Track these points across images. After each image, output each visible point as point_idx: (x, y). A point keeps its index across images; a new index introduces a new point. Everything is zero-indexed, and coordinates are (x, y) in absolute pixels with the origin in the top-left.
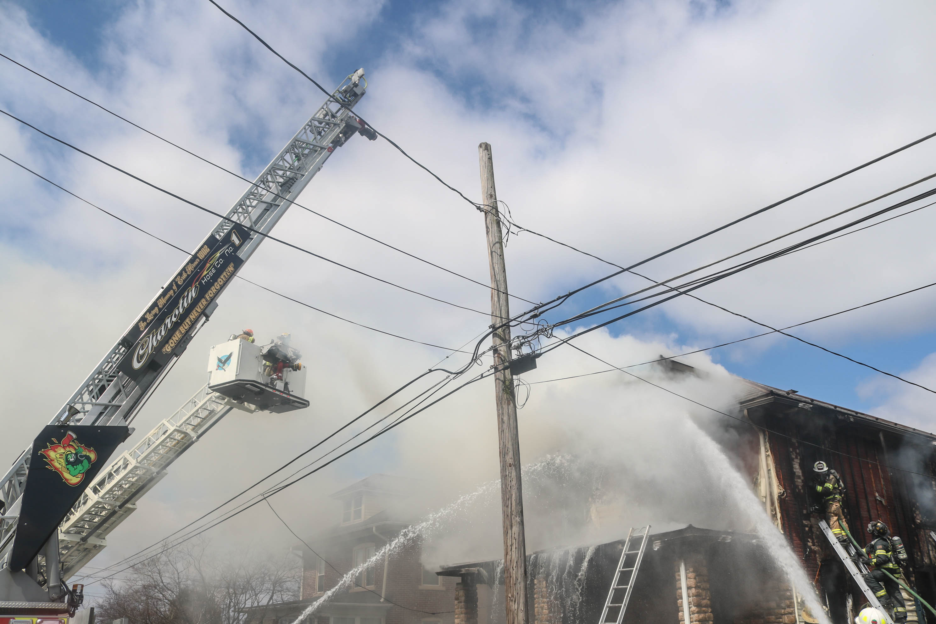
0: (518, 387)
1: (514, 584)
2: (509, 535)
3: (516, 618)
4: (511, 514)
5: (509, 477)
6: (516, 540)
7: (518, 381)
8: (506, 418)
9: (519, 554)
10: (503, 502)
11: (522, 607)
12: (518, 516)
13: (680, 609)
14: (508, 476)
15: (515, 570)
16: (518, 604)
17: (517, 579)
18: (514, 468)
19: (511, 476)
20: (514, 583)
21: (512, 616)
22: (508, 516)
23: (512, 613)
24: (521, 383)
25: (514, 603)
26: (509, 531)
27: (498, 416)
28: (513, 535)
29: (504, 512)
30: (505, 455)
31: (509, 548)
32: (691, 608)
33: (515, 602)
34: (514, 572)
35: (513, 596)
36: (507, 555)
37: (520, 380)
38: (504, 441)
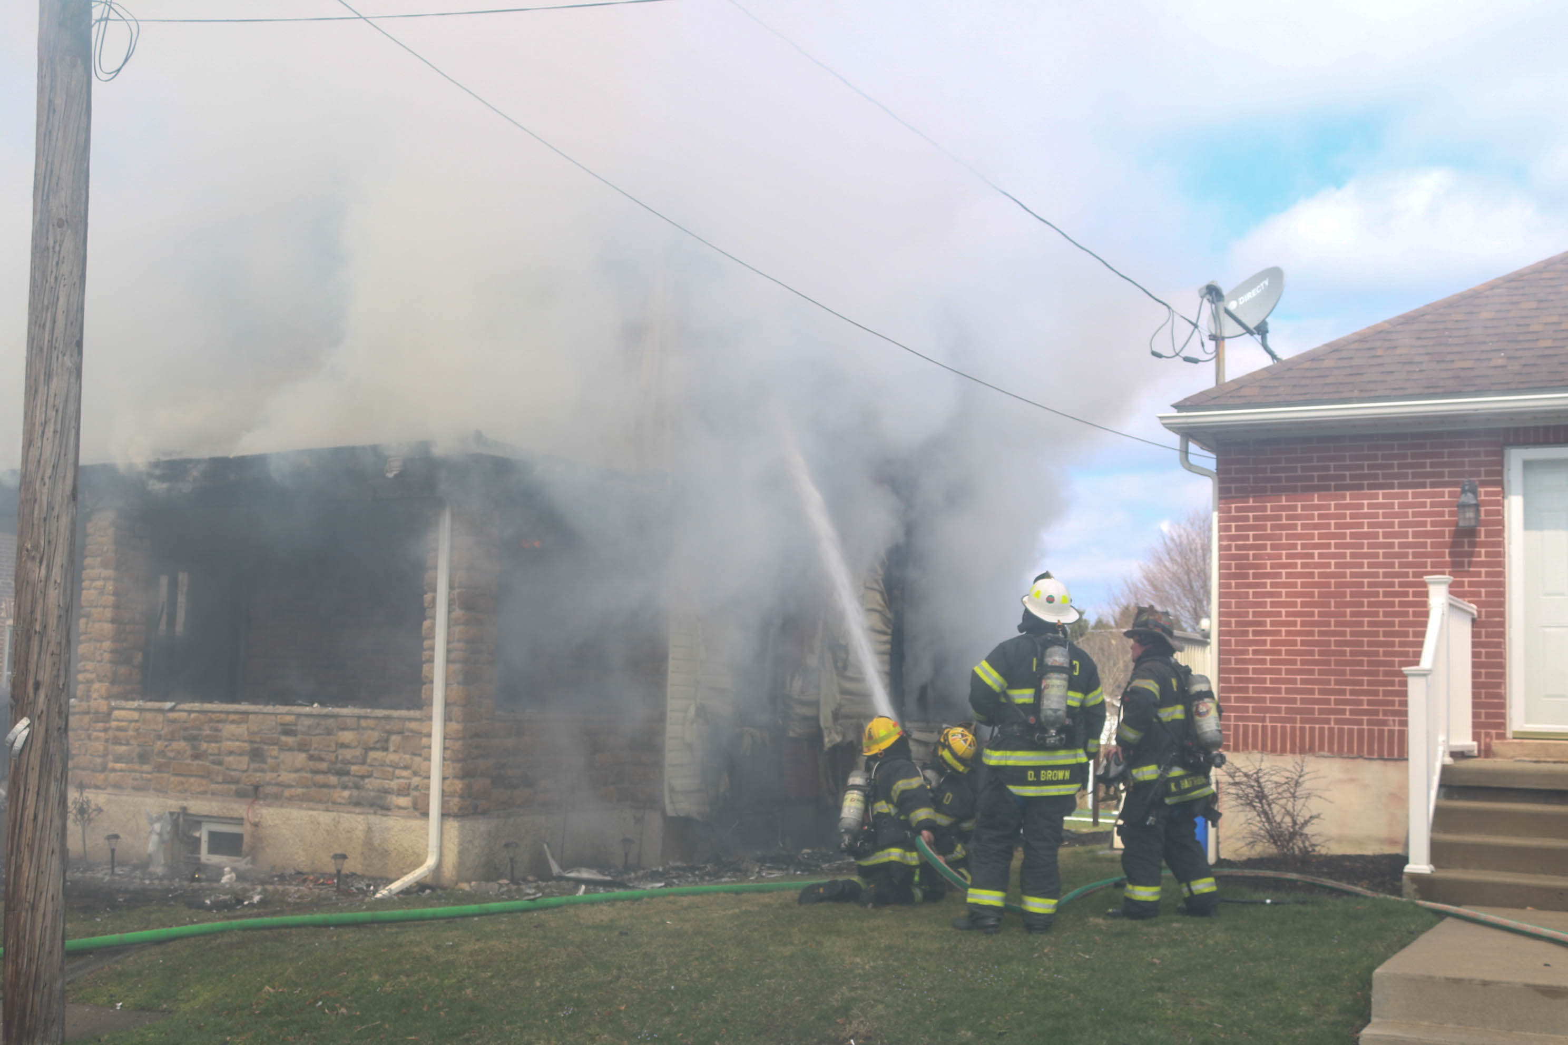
0: (103, 23)
1: (42, 520)
2: (41, 398)
3: (41, 601)
4: (51, 346)
5: (54, 252)
6: (57, 411)
7: (107, 7)
8: (59, 101)
9: (64, 447)
10: (30, 314)
11: (57, 573)
12: (68, 353)
13: (428, 613)
14: (51, 250)
15: (47, 486)
16: (50, 570)
17: (51, 507)
18: (69, 231)
19: (59, 252)
20: (43, 516)
21: (29, 597)
22: (41, 350)
23: (30, 589)
24: (113, 15)
25: (38, 564)
26: (42, 389)
27: (41, 90)
28: (51, 399)
29: (33, 339)
30: (48, 197)
31: (38, 429)
32: (453, 613)
33: (41, 562)
34: (45, 490)
35: (36, 547)
36: (29, 446)
37: (112, 5)
38: (50, 160)
